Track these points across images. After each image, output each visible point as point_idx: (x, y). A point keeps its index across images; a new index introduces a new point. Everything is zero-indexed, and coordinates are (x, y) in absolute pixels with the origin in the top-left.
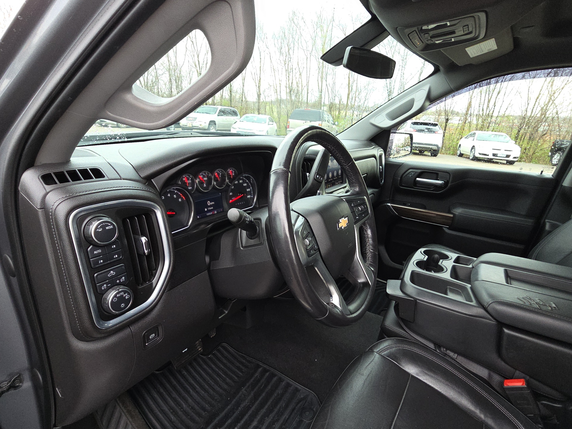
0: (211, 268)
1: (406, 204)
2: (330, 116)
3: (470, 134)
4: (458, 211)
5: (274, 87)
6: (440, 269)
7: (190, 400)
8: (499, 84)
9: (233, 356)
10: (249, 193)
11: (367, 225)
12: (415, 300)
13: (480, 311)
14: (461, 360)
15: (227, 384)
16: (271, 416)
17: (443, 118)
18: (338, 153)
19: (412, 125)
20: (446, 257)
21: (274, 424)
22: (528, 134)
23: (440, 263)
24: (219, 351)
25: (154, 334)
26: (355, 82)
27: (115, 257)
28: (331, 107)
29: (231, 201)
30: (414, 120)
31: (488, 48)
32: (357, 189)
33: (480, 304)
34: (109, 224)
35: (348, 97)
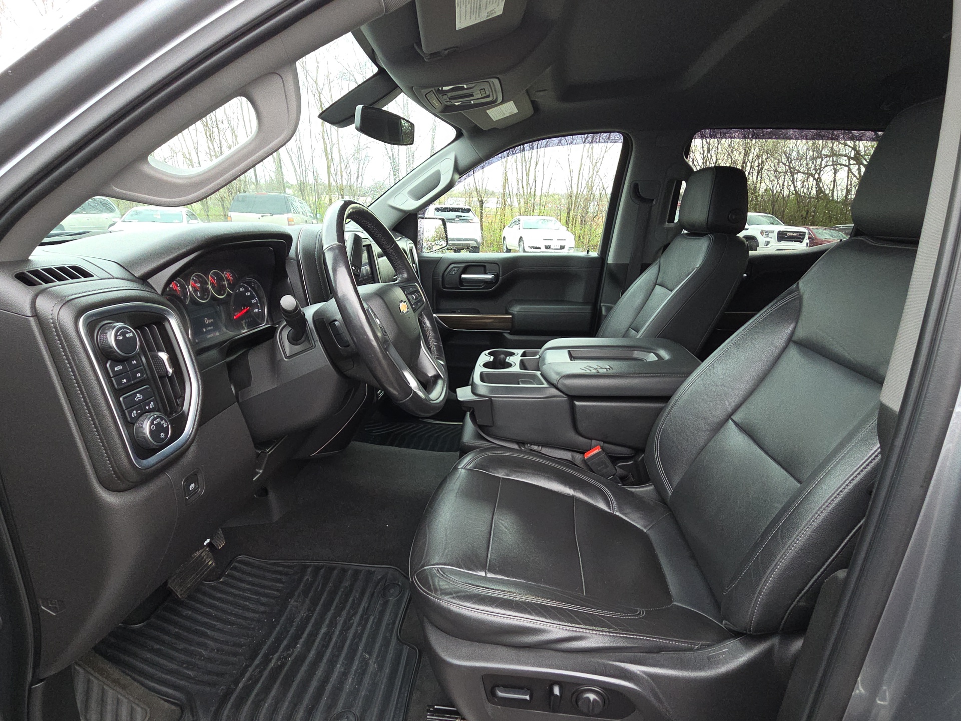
0: (241, 400)
1: (455, 311)
2: (305, 204)
3: (514, 221)
4: (516, 309)
5: (184, 155)
6: (509, 365)
7: (211, 643)
8: (535, 151)
9: (259, 568)
10: (255, 306)
11: (425, 316)
12: (491, 400)
13: (554, 391)
14: (546, 451)
15: (263, 604)
16: (344, 613)
17: (475, 200)
18: (378, 233)
19: (436, 212)
20: (512, 354)
21: (350, 619)
22: (579, 217)
23: (507, 360)
24: (235, 568)
25: (194, 484)
26: (336, 146)
27: (137, 376)
28: (302, 188)
29: (235, 317)
30: (436, 204)
31: (509, 111)
32: (405, 275)
33: (552, 385)
34: (127, 331)
35: (328, 172)
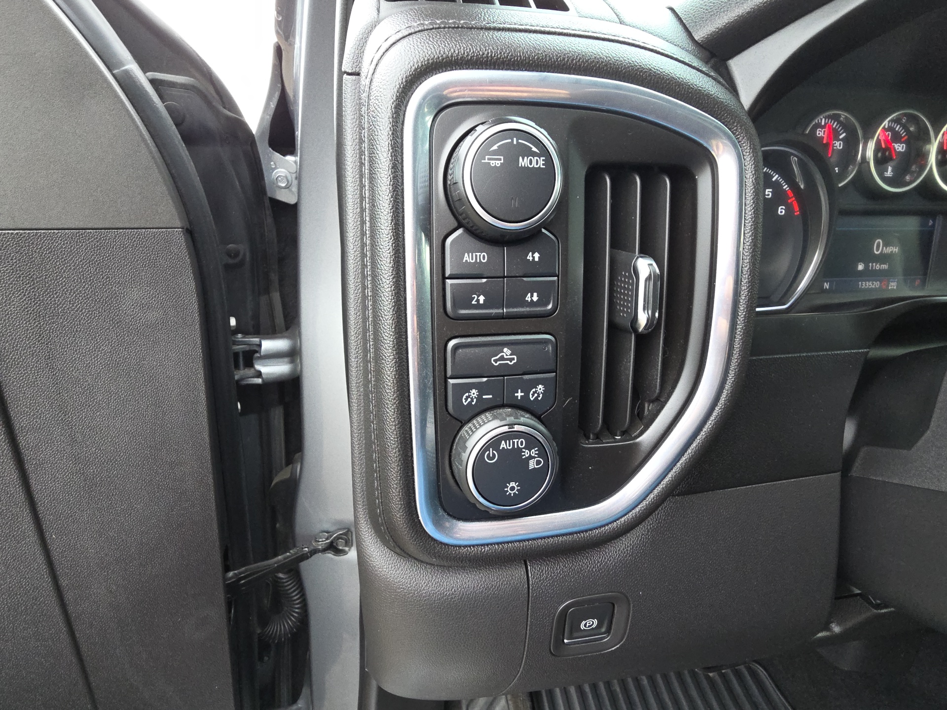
0: (856, 471)
25: (596, 621)
27: (528, 298)
34: (534, 149)
